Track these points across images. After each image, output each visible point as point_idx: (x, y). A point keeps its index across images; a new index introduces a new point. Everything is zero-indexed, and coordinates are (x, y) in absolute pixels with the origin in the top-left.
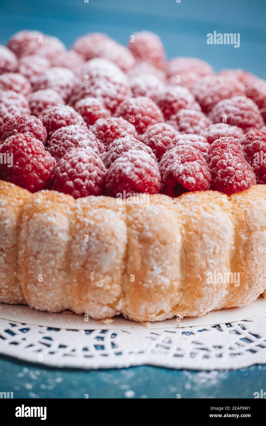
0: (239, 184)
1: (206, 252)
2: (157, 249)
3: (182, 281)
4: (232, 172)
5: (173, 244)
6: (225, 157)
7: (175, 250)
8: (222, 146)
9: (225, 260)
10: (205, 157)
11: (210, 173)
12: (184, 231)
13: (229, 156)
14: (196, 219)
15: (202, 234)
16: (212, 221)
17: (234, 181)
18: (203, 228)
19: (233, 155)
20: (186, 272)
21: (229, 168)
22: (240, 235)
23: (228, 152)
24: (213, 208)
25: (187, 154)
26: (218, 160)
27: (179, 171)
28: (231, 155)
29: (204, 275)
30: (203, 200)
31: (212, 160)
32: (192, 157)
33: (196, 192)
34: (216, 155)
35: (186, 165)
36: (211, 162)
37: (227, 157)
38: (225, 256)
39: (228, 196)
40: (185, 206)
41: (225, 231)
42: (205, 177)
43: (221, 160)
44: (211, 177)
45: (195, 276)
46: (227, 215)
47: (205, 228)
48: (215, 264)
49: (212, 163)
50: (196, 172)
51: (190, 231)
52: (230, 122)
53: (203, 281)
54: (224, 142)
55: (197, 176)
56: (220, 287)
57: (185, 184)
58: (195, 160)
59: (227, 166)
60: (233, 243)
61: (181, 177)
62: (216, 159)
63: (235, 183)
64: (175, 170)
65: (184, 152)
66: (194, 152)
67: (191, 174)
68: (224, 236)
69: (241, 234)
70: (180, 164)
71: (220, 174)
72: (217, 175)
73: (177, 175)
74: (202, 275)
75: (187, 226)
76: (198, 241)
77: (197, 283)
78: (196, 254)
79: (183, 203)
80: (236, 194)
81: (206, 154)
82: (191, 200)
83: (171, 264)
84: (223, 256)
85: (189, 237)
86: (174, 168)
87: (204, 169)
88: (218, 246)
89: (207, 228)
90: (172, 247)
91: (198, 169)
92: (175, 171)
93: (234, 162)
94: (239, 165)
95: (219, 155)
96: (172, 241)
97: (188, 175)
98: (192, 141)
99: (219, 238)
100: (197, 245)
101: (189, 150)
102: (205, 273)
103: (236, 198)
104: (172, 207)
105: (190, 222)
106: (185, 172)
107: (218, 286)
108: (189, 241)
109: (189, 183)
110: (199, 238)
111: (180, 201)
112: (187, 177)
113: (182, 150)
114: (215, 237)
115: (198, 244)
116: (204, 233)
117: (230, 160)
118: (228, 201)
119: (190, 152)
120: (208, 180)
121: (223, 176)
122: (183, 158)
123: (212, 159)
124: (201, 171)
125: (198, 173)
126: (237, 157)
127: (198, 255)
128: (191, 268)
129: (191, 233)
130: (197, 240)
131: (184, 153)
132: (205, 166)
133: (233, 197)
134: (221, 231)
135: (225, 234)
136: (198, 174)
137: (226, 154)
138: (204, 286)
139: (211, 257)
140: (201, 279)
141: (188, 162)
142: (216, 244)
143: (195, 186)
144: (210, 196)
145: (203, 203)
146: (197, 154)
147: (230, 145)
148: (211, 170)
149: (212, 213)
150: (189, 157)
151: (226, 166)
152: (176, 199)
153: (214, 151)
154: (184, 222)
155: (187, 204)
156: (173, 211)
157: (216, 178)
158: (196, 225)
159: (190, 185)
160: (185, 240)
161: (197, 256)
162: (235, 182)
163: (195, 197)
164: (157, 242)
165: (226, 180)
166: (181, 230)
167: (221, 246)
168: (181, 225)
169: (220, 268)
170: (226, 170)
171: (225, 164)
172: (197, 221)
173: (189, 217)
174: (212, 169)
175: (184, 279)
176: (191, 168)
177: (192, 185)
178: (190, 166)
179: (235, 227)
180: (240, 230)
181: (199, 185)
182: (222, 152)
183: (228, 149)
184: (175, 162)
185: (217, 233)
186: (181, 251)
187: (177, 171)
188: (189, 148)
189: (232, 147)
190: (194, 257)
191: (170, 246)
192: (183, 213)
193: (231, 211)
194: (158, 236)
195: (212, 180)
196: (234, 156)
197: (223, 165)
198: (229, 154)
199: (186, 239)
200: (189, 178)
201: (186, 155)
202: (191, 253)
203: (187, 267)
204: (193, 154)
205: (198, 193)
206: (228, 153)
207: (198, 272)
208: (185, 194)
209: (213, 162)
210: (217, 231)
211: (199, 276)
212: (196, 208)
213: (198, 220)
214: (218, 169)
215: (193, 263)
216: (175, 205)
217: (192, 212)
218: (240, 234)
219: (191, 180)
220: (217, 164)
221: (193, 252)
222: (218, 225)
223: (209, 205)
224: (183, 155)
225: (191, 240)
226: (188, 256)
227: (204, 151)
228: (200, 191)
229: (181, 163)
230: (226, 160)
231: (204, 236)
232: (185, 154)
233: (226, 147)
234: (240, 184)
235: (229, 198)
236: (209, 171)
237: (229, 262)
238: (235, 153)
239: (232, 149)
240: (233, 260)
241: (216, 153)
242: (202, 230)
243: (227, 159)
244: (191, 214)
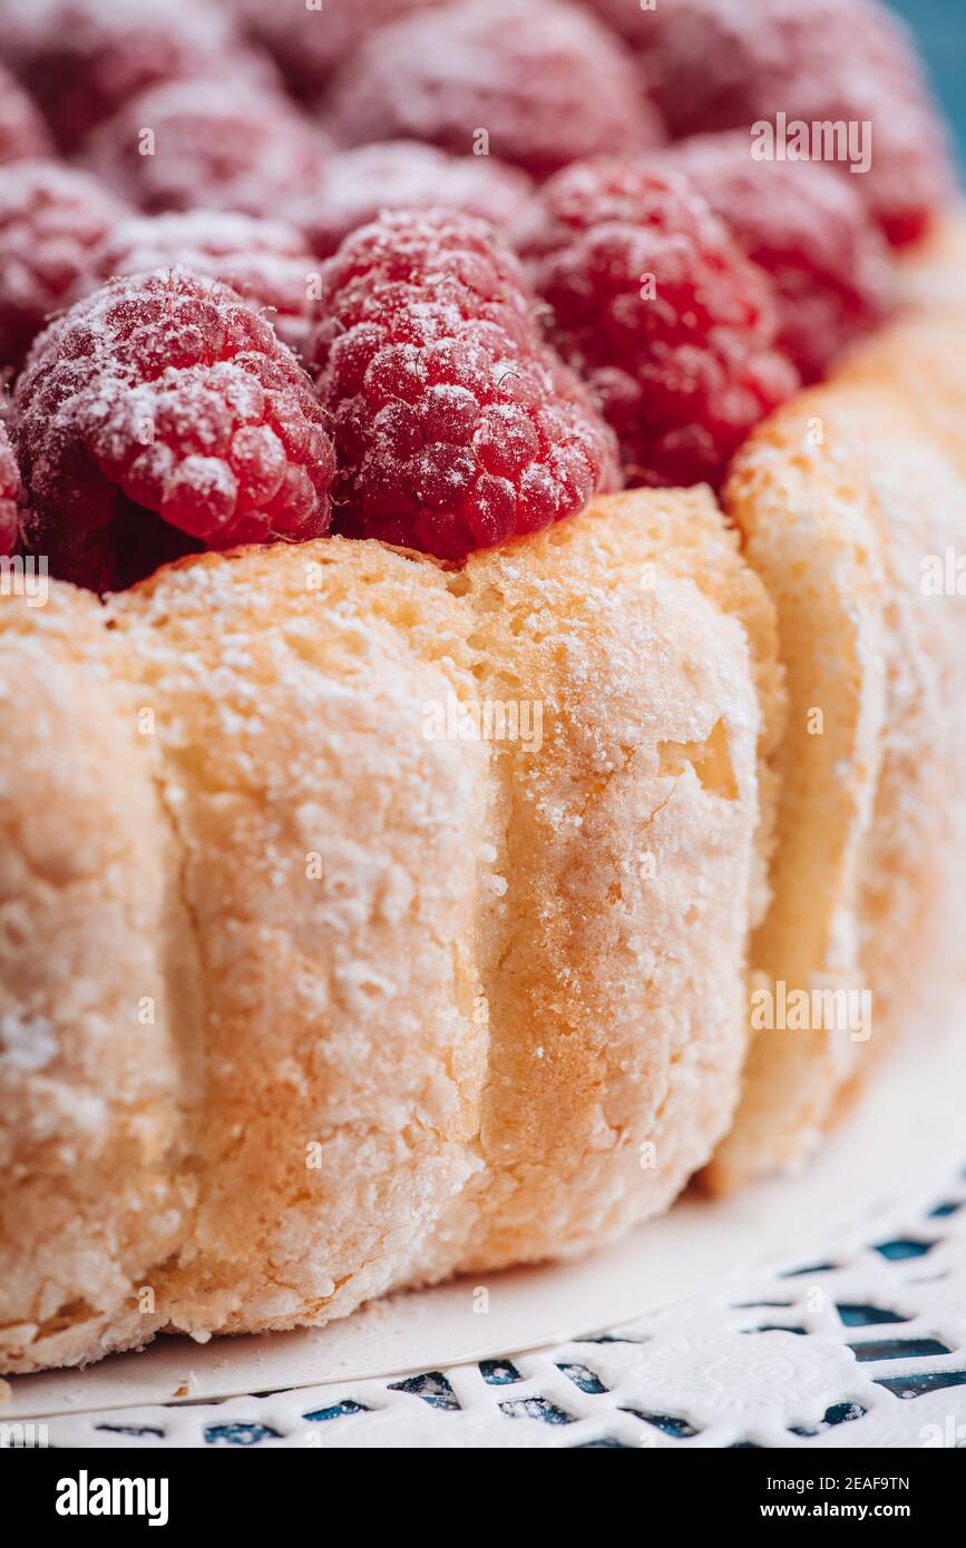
0: (509, 486)
1: (327, 914)
2: (15, 913)
3: (185, 1109)
4: (463, 416)
5: (114, 874)
6: (411, 329)
7: (128, 909)
8: (395, 263)
9: (448, 960)
10: (297, 344)
11: (326, 429)
12: (176, 794)
13: (440, 323)
14: (247, 712)
15: (295, 802)
16: (353, 720)
17: (479, 472)
18: (295, 769)
19: (465, 316)
20: (208, 1051)
21: (440, 390)
22: (533, 805)
23: (431, 296)
24: (355, 645)
25: (177, 320)
26: (371, 349)
27: (126, 422)
28: (452, 314)
29: (324, 1064)
30: (292, 594)
31: (333, 353)
32: (210, 338)
33: (241, 550)
34: (355, 323)
35: (173, 387)
36: (331, 367)
37: (430, 327)
38: (446, 940)
39: (445, 569)
40: (179, 636)
41: (440, 780)
42: (295, 454)
43: (389, 350)
44: (331, 452)
45: (266, 1069)
46: (445, 681)
47: (310, 767)
48: (390, 989)
49: (338, 367)
50: (236, 425)
51: (218, 788)
52: (450, 142)
53: (317, 1101)
54: (406, 240)
55: (240, 449)
56: (431, 1136)
57: (171, 502)
58: (228, 353)
59: (431, 382)
60: (491, 854)
61: (141, 461)
62: (360, 341)
63: (485, 483)
64: (107, 419)
65: (156, 307)
66: (221, 309)
67: (208, 438)
68: (429, 812)
69: (538, 795)
70: (133, 385)
71: (389, 434)
72: (372, 442)
73: (118, 449)
74: (310, 1065)
75: (191, 762)
76: (272, 852)
77: (283, 1116)
78: (265, 933)
79: (162, 622)
80: (494, 555)
81: (298, 327)
82: (209, 599)
83: (109, 1003)
84: (435, 939)
85: (215, 831)
86: (99, 410)
87: (286, 403)
88: (400, 878)
89: (321, 764)
90: (107, 895)
91: (245, 407)
92: (107, 428)
93: (473, 356)
94: (501, 370)
95: (378, 321)
96: (105, 859)
97: (186, 447)
98: (214, 252)
99: (399, 823)
100: (265, 875)
101: (185, 299)
102: (328, 1049)
103: (494, 576)
104: (92, 649)
105: (214, 732)
106: (168, 427)
107: (415, 1129)
108: (214, 853)
109: (199, 495)
110: (275, 828)
111: (143, 612)
112: (180, 457)
113: (146, 297)
114: (377, 821)
115: (271, 868)
116: (306, 796)
117: (445, 343)
118: (450, 597)
119: (198, 306)
120: (314, 473)
121: (405, 446)
122: (152, 342)
123: (336, 344)
124: (268, 416)
125: (248, 430)
126: (492, 326)
127: (275, 940)
128: (240, 1023)
129: (222, 801)
130: (263, 843)
131: (156, 318)
132: (290, 388)
133: (479, 570)
134: (415, 779)
135: (439, 800)
136: (246, 438)
137: (421, 309)
138: (327, 1132)
139: (361, 944)
140: (304, 1090)
141: (185, 371)
142: (384, 861)
143: (232, 510)
144: (332, 568)
145: (292, 612)
146: (237, 319)
147: (446, 256)
148: (334, 411)
149: (351, 672)
150: (190, 337)
151: (423, 380)
152: (118, 602)
153: (347, 296)
154: (176, 736)
155: (190, 626)
156: (101, 671)
157: (368, 458)
158: (251, 754)
159: (205, 506)
160: (188, 851)
161: (272, 945)
162: (486, 476)
163: (237, 581)
165: (427, 467)
166: (160, 785)
167: (416, 879)
168: (156, 755)
169: (418, 1014)
170: (425, 408)
171: (417, 369)
172: (254, 727)
173: (207, 701)
174: (341, 410)
175: (198, 1094)
176: (202, 399)
177: (212, 506)
178: (196, 390)
179: (501, 756)
180: (535, 775)
181: (262, 501)
182: (394, 298)
183: (429, 280)
184: (104, 373)
185: (385, 793)
186: (168, 921)
187: (117, 423)
188: (190, 287)
189: (453, 264)
190: (251, 954)
191: (94, 888)
192: (166, 684)
193: (470, 655)
194: (13, 829)
195: (339, 476)
196: (472, 322)
197: (401, 376)
198: (436, 307)
199: (194, 843)
200: (194, 461)
201: (166, 327)
202: (233, 925)
203: (215, 1019)
204: (214, 317)
205: (253, 558)
206: (431, 305)
207: (285, 1044)
208: (175, 569)
209: (343, 367)
210: (389, 780)
211: (289, 1071)
212: (244, 649)
213: (262, 718)
214: (375, 405)
215: (245, 992)
216: (116, 636)
217: (223, 672)
218: (537, 800)
219: (207, 472)
220: (369, 374)
221: (245, 918)
222: (388, 741)
223: (328, 624)
224: (151, 328)
225: (226, 844)
226: (217, 949)
227: (289, 310)
228: (269, 541)
229: (138, 380)
230: (420, 344)
231: (308, 814)
232: (166, 318)
233: (420, 266)
234: (517, 488)
235: (452, 576)
236: (316, 420)
237: (474, 974)
238: (476, 299)
239: (453, 279)
240: (501, 962)
241: (358, 306)
242: (292, 781)
243: (426, 341)
244: (215, 683)
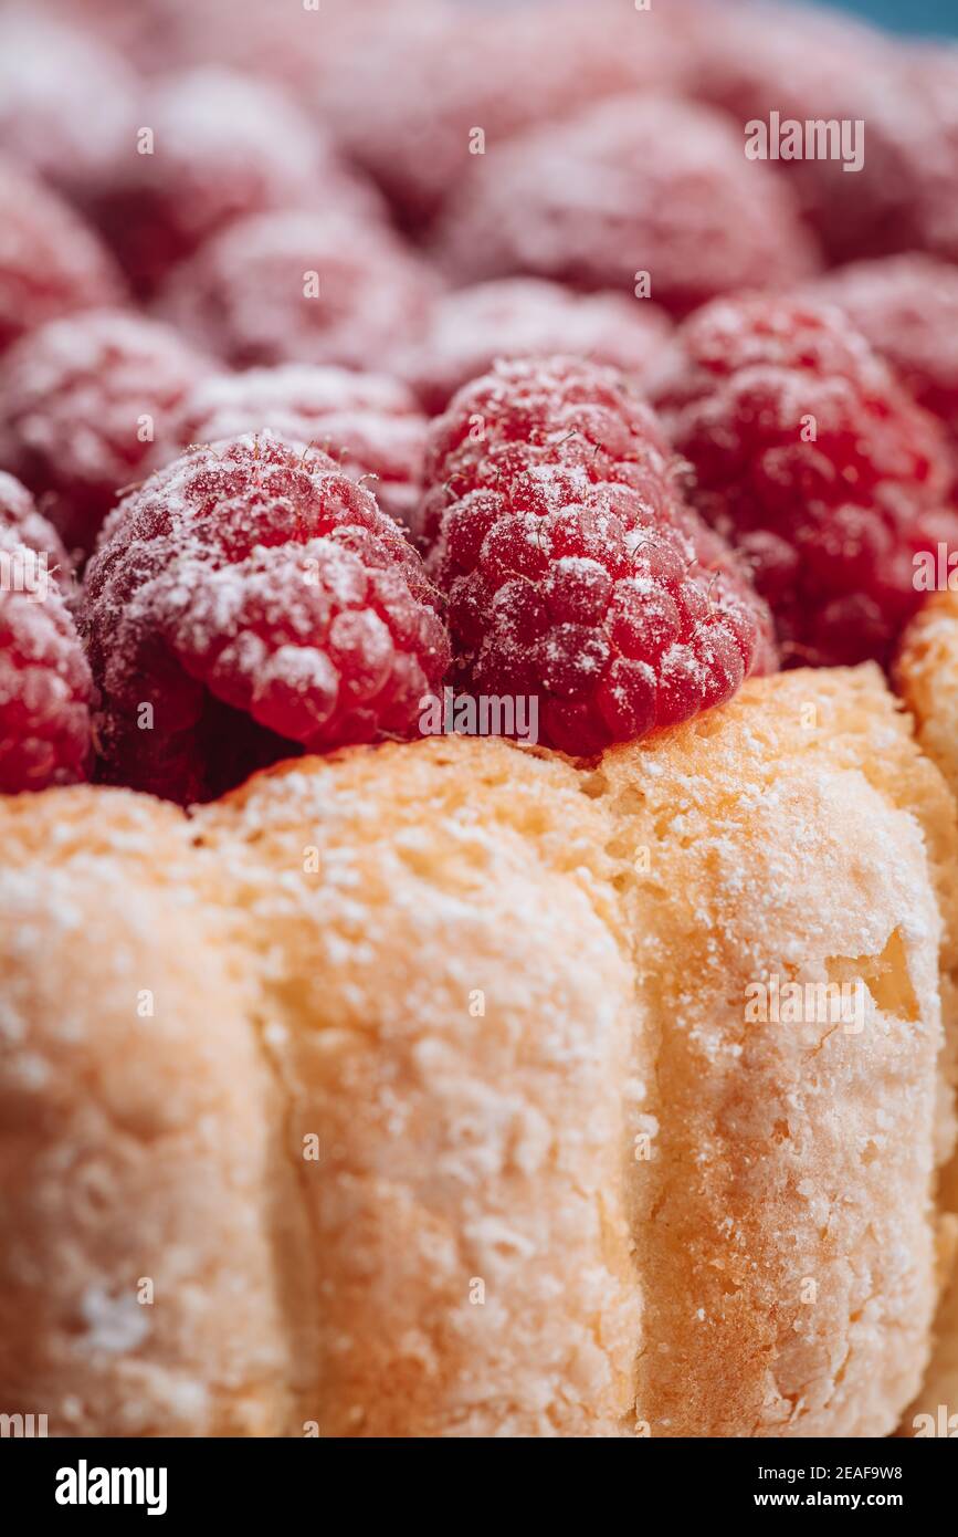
0: (648, 671)
1: (453, 1165)
2: (97, 1175)
3: (297, 1390)
4: (592, 593)
5: (209, 1127)
6: (533, 495)
7: (227, 1168)
8: (513, 420)
9: (593, 1213)
10: (404, 515)
11: (439, 612)
12: (277, 1034)
13: (565, 487)
14: (355, 936)
15: (413, 1039)
16: (477, 943)
17: (613, 656)
18: (412, 1000)
19: (593, 478)
20: (323, 1323)
21: (566, 563)
22: (685, 1033)
23: (554, 457)
24: (477, 857)
25: (266, 493)
26: (487, 519)
27: (210, 611)
28: (578, 476)
29: (455, 1336)
30: (402, 801)
31: (444, 525)
32: (303, 512)
33: (345, 752)
34: (469, 489)
35: (262, 569)
36: (442, 541)
37: (554, 491)
38: (589, 1189)
39: (578, 767)
40: (276, 853)
41: (577, 1008)
42: (404, 641)
43: (507, 519)
44: (445, 637)
45: (390, 1343)
46: (581, 896)
47: (428, 998)
48: (527, 1248)
49: (450, 541)
50: (335, 611)
51: (322, 1024)
52: (577, 279)
53: (448, 1377)
54: (525, 394)
55: (341, 638)
56: (579, 1414)
57: (263, 700)
58: (324, 528)
59: (556, 554)
60: (639, 1090)
61: (228, 655)
62: (475, 510)
63: (621, 668)
64: (188, 607)
65: (241, 478)
66: (316, 479)
67: (303, 626)
68: (567, 1044)
69: (691, 1022)
70: (216, 567)
71: (511, 616)
72: (491, 625)
73: (201, 642)
74: (439, 1337)
75: (294, 997)
76: (388, 1097)
77: (410, 1395)
78: (383, 1189)
79: (255, 838)
80: (634, 750)
81: (404, 495)
82: (310, 809)
83: (207, 1273)
84: (577, 1190)
85: (323, 1074)
86: (178, 597)
87: (391, 583)
88: (535, 1122)
89: (441, 995)
90: (202, 1150)
91: (345, 590)
92: (188, 618)
93: (603, 523)
94: (635, 539)
95: (493, 486)
96: (198, 1109)
97: (279, 637)
98: (308, 412)
99: (532, 1059)
100: (380, 1124)
101: (275, 468)
102: (458, 1319)
103: (633, 774)
104: (177, 870)
105: (319, 962)
106: (257, 615)
107: (561, 1407)
108: (322, 1099)
109: (294, 692)
110: (391, 1069)
111: (234, 826)
112: (272, 648)
113: (230, 467)
114: (507, 1057)
115: (389, 1114)
116: (424, 1031)
117: (571, 510)
118: (585, 799)
119: (288, 476)
120: (425, 662)
121: (528, 630)
122: (237, 519)
123: (447, 515)
124: (372, 599)
125: (348, 616)
126: (624, 489)
127: (394, 1196)
128: (357, 1292)
129: (329, 1040)
130: (377, 1087)
131: (241, 491)
132: (396, 566)
133: (616, 768)
134: (548, 1009)
135: (577, 1032)
136: (347, 626)
137: (543, 472)
138: (459, 1413)
139: (492, 1198)
140: (432, 1365)
141: (275, 550)
142: (516, 1103)
143: (332, 707)
144: (449, 771)
145: (403, 822)
146: (334, 490)
147: (570, 410)
148: (447, 591)
149: (473, 888)
150: (281, 511)
151: (547, 553)
152: (206, 815)
153: (459, 458)
154: (275, 966)
155: (288, 841)
156: (187, 895)
157: (487, 643)
158: (361, 984)
159: (302, 705)
160: (292, 1099)
161: (391, 1202)
162: (622, 661)
163: (340, 787)
164: (93, 1124)
165: (554, 652)
166: (259, 1023)
167: (553, 1122)
168: (250, 989)
169: (559, 1274)
170: (550, 585)
171: (540, 541)
172: (364, 954)
173: (309, 927)
174: (455, 589)
175: (311, 1372)
176: (295, 582)
177: (310, 704)
178: (288, 571)
179: (648, 979)
180: (686, 999)
181: (366, 697)
182: (513, 461)
183: (551, 438)
184: (184, 555)
185: (515, 1026)
186: (272, 1178)
187: (199, 611)
188: (280, 454)
189: (579, 419)
190: (367, 1214)
191: (185, 1144)
192: (263, 908)
193: (609, 864)
194: (91, 1079)
195: (456, 664)
196: (601, 485)
197: (522, 549)
198: (560, 469)
199: (298, 1088)
200: (288, 653)
201: (253, 501)
202: (346, 1181)
203: (329, 1288)
204: (307, 487)
205: (358, 761)
206: (554, 467)
207: (407, 1313)
208: (270, 775)
209: (456, 539)
210: (519, 1011)
211: (414, 1344)
212: (351, 865)
213: (376, 945)
214: (494, 583)
215: (362, 1257)
216: (204, 855)
217: (327, 893)
218: (690, 1028)
219: (305, 665)
220: (485, 548)
221: (360, 1172)
222: (517, 966)
223: (445, 835)
224: (235, 503)
225: (334, 1086)
226: (329, 1211)
227: (393, 476)
228: (376, 741)
229: (223, 562)
230: (542, 512)
231: (428, 1051)
232: (252, 490)
233: (541, 423)
234: (658, 673)
235: (586, 775)
236: (427, 601)
237: (623, 1228)
238: (605, 459)
239: (578, 437)
240: (654, 1213)
241: (472, 470)
242: (408, 1014)
243: (550, 508)
244: (316, 905)
